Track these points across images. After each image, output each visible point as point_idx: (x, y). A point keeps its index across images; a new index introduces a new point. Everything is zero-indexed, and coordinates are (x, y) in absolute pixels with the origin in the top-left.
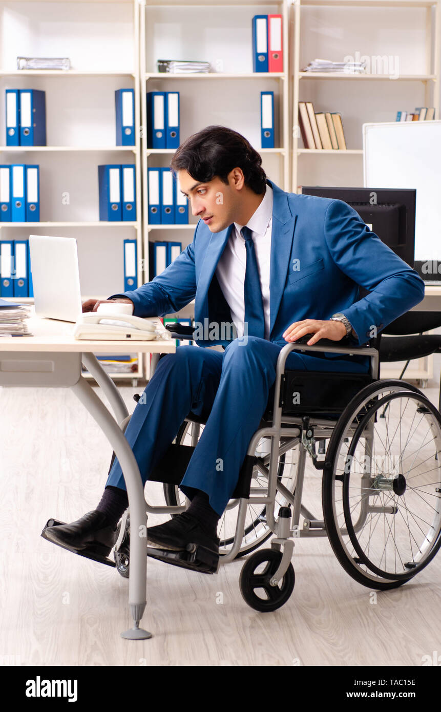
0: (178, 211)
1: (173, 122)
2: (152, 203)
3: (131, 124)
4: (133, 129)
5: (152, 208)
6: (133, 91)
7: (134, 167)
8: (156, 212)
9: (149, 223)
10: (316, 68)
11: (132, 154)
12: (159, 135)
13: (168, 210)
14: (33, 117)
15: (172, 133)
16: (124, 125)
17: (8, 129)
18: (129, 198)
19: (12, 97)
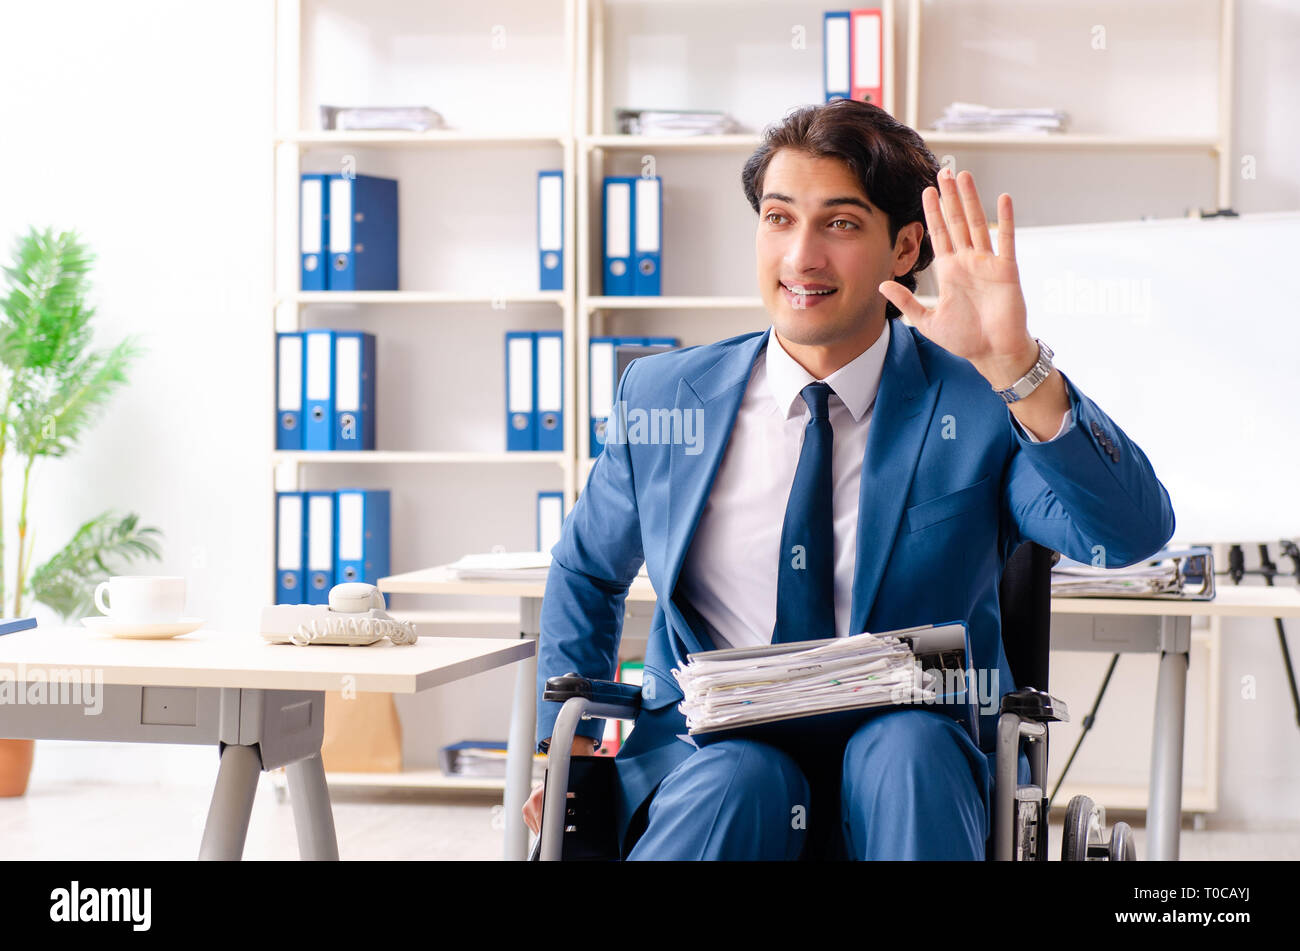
1: (648, 242)
2: (597, 412)
4: (560, 254)
6: (560, 174)
7: (559, 334)
10: (954, 124)
11: (556, 310)
12: (619, 269)
14: (359, 232)
15: (644, 263)
16: (546, 246)
17: (304, 257)
18: (549, 403)
19: (314, 189)
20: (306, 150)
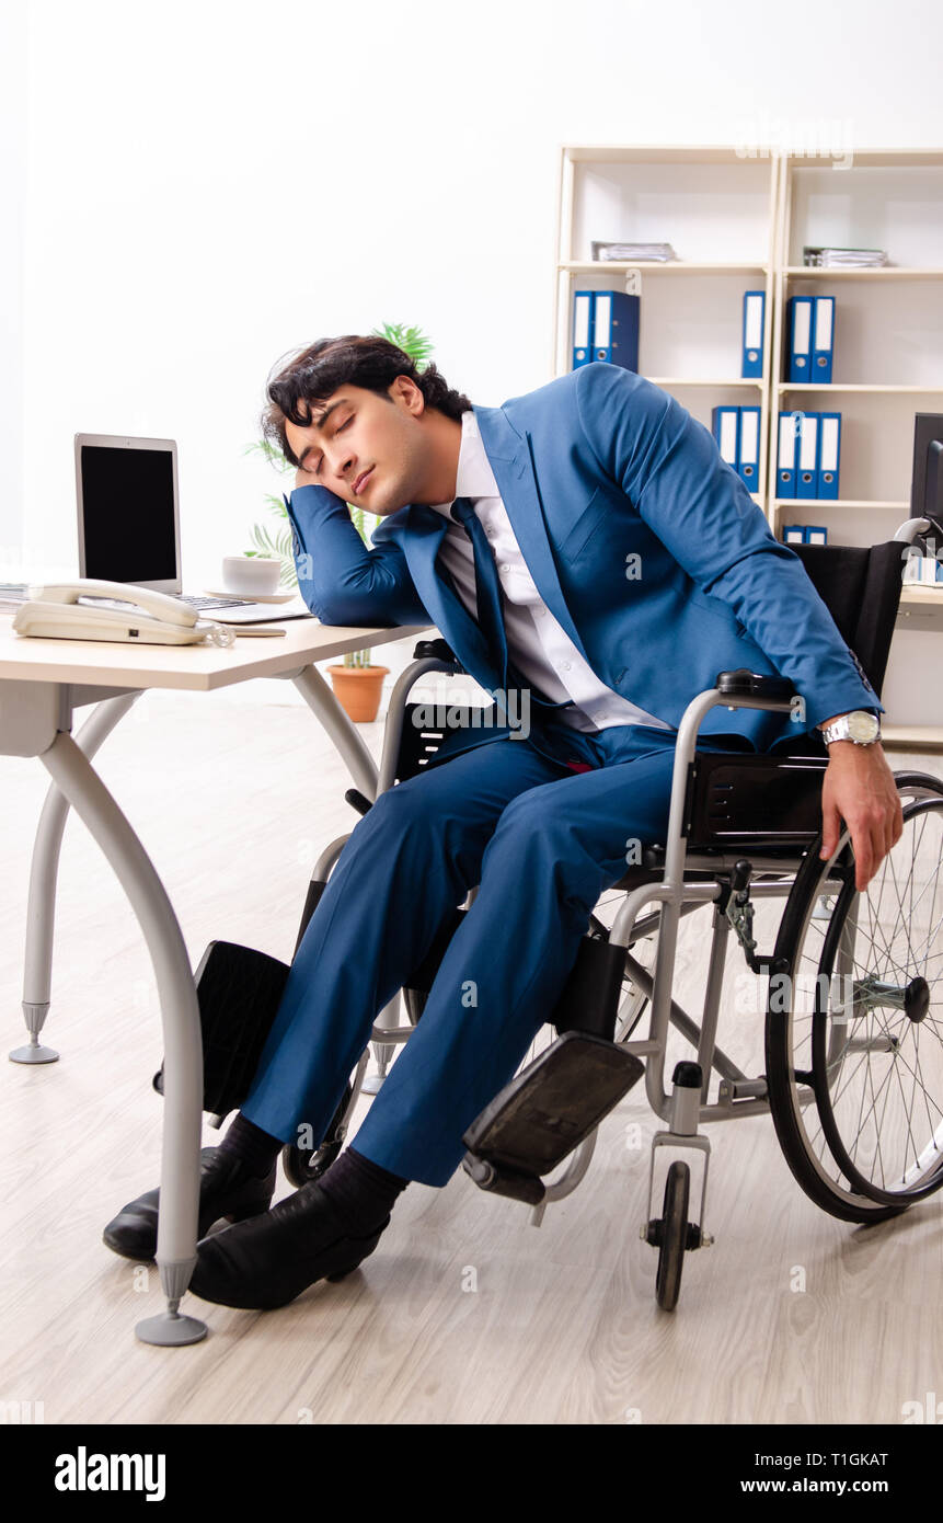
0: (823, 481)
1: (823, 343)
2: (783, 465)
3: (758, 346)
4: (760, 352)
5: (784, 474)
6: (763, 294)
7: (758, 410)
8: (788, 480)
9: (777, 496)
11: (756, 390)
12: (801, 363)
13: (807, 478)
14: (615, 334)
15: (820, 359)
16: (749, 346)
17: (576, 350)
18: (748, 457)
19: (584, 302)
20: (575, 274)
